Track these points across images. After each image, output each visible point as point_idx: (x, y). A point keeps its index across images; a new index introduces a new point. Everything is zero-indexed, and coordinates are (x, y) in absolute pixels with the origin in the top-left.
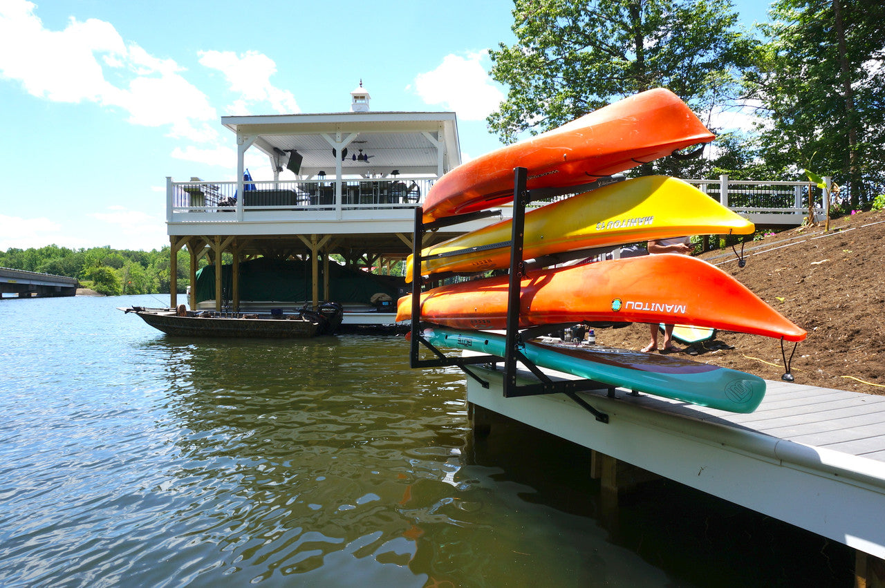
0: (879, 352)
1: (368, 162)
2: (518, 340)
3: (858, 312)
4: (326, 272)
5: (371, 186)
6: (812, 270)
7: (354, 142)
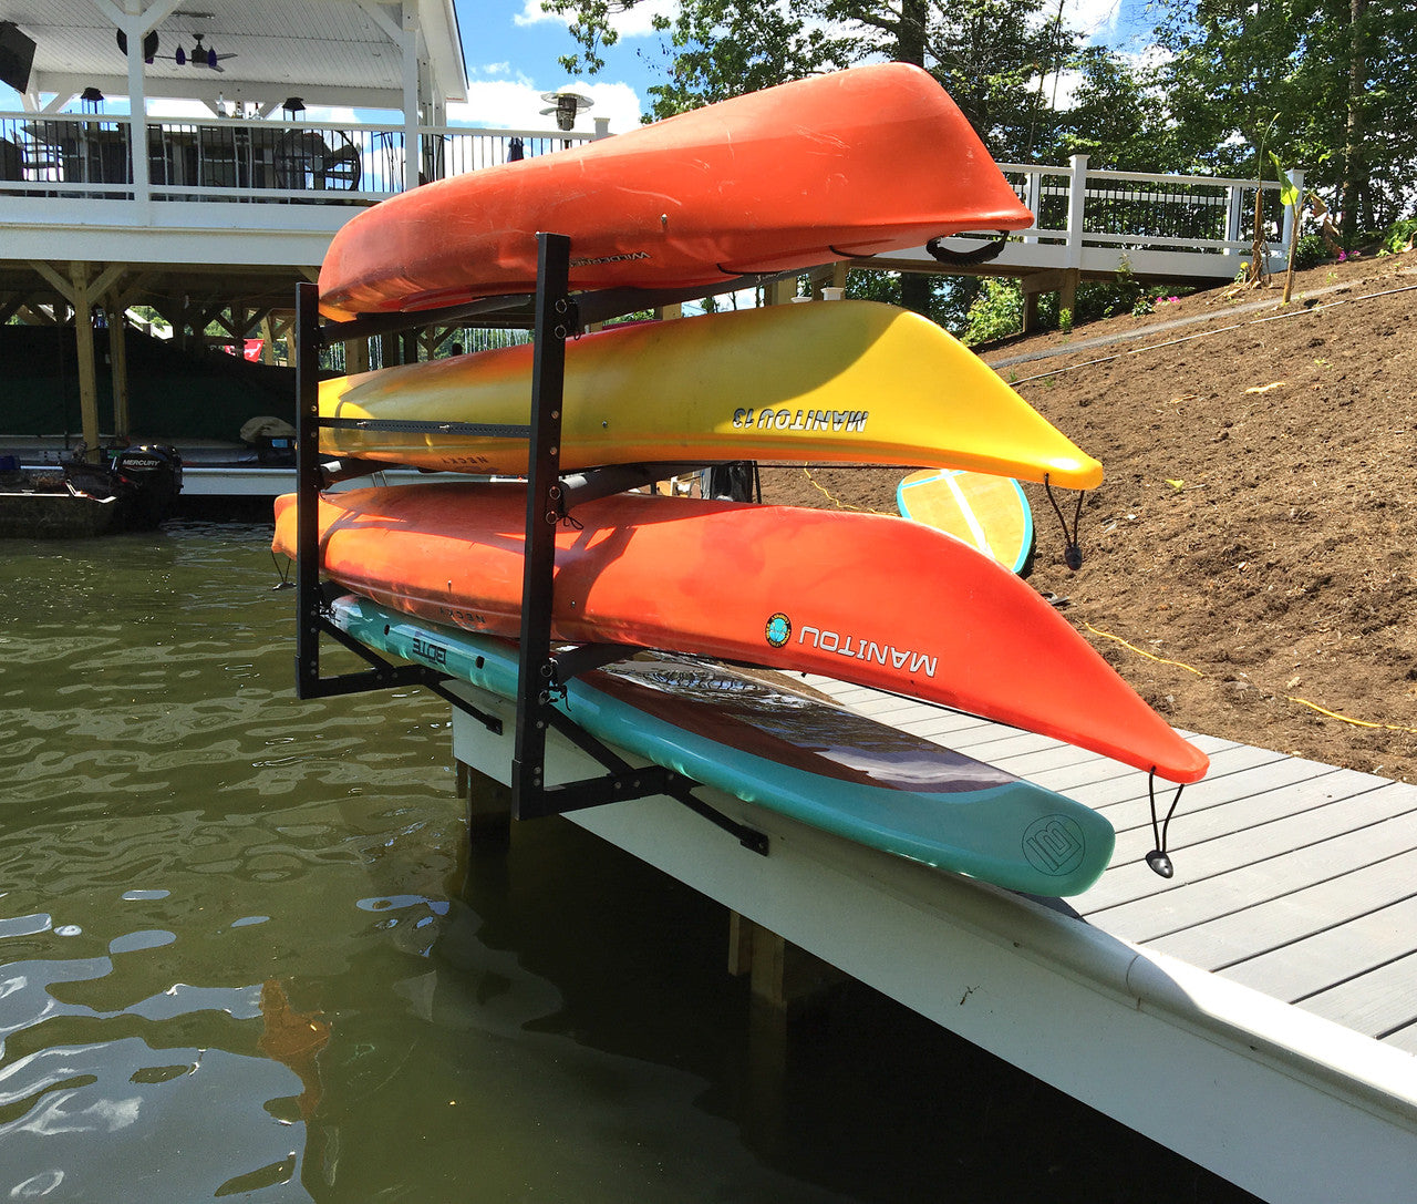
0: (1365, 632)
1: (221, 70)
2: (550, 679)
3: (1331, 532)
4: (117, 359)
5: (227, 139)
6: (1248, 408)
7: (177, 13)
